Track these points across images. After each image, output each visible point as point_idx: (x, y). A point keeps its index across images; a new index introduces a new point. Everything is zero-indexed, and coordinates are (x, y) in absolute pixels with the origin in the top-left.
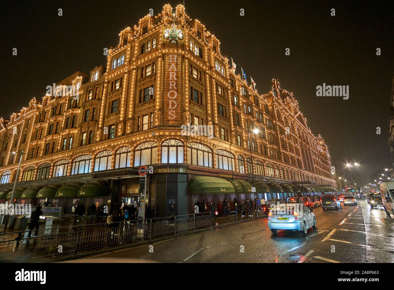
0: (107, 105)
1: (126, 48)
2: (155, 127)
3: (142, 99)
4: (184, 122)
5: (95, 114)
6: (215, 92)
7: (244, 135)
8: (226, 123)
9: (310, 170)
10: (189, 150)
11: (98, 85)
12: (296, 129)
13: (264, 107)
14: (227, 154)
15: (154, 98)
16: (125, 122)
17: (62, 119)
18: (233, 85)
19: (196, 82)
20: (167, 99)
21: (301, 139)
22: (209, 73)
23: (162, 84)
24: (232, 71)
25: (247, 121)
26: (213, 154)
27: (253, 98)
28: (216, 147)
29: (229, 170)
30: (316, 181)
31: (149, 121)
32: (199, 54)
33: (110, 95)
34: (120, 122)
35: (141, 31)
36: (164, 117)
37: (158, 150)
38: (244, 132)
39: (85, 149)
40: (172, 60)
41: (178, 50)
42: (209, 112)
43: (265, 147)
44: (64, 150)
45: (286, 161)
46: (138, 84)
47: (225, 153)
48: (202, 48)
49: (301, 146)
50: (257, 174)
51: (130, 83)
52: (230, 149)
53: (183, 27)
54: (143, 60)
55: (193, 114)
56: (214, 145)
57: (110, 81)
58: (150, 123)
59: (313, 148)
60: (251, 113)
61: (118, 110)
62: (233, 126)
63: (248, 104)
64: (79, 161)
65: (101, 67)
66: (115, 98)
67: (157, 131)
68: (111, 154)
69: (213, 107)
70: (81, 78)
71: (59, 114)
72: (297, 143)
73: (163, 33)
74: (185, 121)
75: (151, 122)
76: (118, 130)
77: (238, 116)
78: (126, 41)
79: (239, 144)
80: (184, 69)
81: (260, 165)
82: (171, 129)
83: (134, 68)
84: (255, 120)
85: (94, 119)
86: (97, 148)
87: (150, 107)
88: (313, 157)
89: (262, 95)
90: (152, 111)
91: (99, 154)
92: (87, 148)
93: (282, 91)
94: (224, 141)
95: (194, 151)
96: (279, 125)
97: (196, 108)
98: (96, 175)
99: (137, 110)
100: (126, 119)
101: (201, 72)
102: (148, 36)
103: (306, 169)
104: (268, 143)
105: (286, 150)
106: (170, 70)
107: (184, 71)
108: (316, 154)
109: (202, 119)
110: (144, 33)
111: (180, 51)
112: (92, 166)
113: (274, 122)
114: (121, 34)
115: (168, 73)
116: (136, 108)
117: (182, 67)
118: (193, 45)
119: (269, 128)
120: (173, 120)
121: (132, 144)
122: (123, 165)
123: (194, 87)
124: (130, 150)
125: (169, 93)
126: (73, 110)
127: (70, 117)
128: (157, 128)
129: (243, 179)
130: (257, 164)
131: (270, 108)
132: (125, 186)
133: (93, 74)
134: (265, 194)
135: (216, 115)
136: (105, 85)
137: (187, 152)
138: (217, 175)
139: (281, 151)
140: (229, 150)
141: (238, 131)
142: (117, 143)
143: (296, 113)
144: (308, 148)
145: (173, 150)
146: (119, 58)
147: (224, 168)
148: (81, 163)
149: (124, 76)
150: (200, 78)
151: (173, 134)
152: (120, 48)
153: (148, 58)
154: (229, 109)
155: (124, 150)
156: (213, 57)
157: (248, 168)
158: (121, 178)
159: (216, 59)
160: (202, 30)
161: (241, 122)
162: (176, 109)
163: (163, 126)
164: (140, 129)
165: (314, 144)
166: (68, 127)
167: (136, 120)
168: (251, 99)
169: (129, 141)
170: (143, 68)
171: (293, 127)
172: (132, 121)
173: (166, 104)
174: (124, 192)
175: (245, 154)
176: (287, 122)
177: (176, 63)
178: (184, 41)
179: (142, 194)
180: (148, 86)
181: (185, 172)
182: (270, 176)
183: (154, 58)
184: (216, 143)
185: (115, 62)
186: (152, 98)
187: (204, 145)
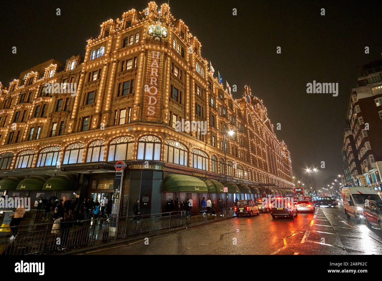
0: (83, 96)
1: (107, 40)
2: (132, 122)
3: (121, 92)
4: (163, 119)
5: (68, 105)
6: (194, 92)
7: (218, 136)
9: (274, 174)
10: (166, 147)
11: (73, 74)
12: (264, 134)
13: (237, 111)
14: (202, 154)
15: (133, 93)
16: (100, 115)
17: (31, 107)
18: (211, 87)
19: (176, 80)
20: (146, 94)
21: (268, 144)
22: (190, 73)
23: (143, 80)
24: (210, 73)
25: (221, 123)
26: (188, 152)
27: (228, 101)
28: (192, 146)
29: (202, 170)
30: (279, 184)
31: (126, 115)
32: (181, 54)
33: (86, 86)
34: (96, 115)
35: (124, 24)
36: (143, 112)
37: (135, 146)
38: (218, 134)
39: (54, 141)
40: (155, 56)
41: (161, 47)
42: (188, 111)
43: (236, 149)
44: (31, 140)
45: (255, 164)
46: (118, 77)
47: (200, 153)
48: (184, 48)
49: (268, 151)
50: (228, 175)
51: (109, 75)
52: (205, 149)
53: (167, 25)
54: (124, 54)
55: (172, 112)
56: (190, 144)
57: (88, 71)
58: (127, 117)
59: (277, 153)
60: (226, 116)
61: (94, 102)
62: (208, 127)
63: (224, 107)
64: (47, 153)
65: (78, 56)
66: (91, 89)
67: (135, 126)
68: (83, 146)
69: (191, 106)
70: (56, 66)
71: (28, 102)
72: (264, 147)
73: (147, 29)
74: (164, 119)
75: (129, 117)
76: (93, 122)
77: (213, 117)
78: (107, 33)
79: (213, 145)
80: (166, 66)
81: (231, 166)
82: (149, 125)
83: (115, 61)
84: (229, 122)
85: (67, 109)
86: (68, 140)
87: (129, 102)
88: (277, 162)
89: (236, 100)
90: (130, 106)
91: (70, 146)
92: (58, 139)
93: (253, 97)
94: (200, 141)
95: (171, 149)
96: (249, 129)
97: (175, 106)
98: (65, 168)
99: (114, 104)
100: (103, 112)
101: (182, 72)
102: (131, 30)
103: (271, 172)
104: (239, 146)
105: (255, 153)
106: (152, 66)
107: (165, 69)
108: (280, 159)
109: (180, 117)
110: (126, 28)
111: (163, 48)
112: (61, 158)
113: (246, 126)
114: (103, 26)
115: (150, 69)
116: (114, 101)
117: (164, 64)
118: (176, 44)
119: (241, 131)
120: (152, 116)
121: (107, 138)
122: (95, 159)
123: (175, 86)
124: (104, 144)
125: (149, 89)
126: (43, 99)
127: (40, 106)
128: (135, 123)
129: (215, 179)
130: (229, 165)
131: (243, 112)
132: (96, 181)
133: (69, 63)
134: (235, 194)
135: (194, 115)
136: (82, 75)
137: (164, 149)
138: (191, 174)
139: (251, 153)
141: (213, 132)
142: (90, 136)
143: (265, 119)
144: (274, 152)
145: (150, 146)
146: (99, 50)
147: (198, 168)
148: (48, 154)
149: (103, 68)
150: (181, 77)
151: (151, 130)
152: (100, 39)
153: (130, 52)
154: (206, 110)
155: (98, 143)
156: (194, 58)
157: (220, 169)
158: (93, 172)
159: (197, 60)
160: (186, 31)
161: (216, 124)
162: (155, 106)
163: (141, 122)
164: (116, 123)
165: (278, 150)
166: (37, 115)
167: (113, 114)
168: (226, 102)
169: (104, 134)
170: (123, 62)
171: (262, 132)
172: (108, 114)
173: (146, 100)
174: (94, 187)
175: (218, 155)
176: (256, 127)
177: (159, 59)
178: (168, 39)
179: (117, 190)
180: (128, 80)
181: (160, 169)
182: (239, 177)
183: (136, 52)
184: (192, 141)
185: (94, 53)
186: (131, 92)
187: (180, 143)
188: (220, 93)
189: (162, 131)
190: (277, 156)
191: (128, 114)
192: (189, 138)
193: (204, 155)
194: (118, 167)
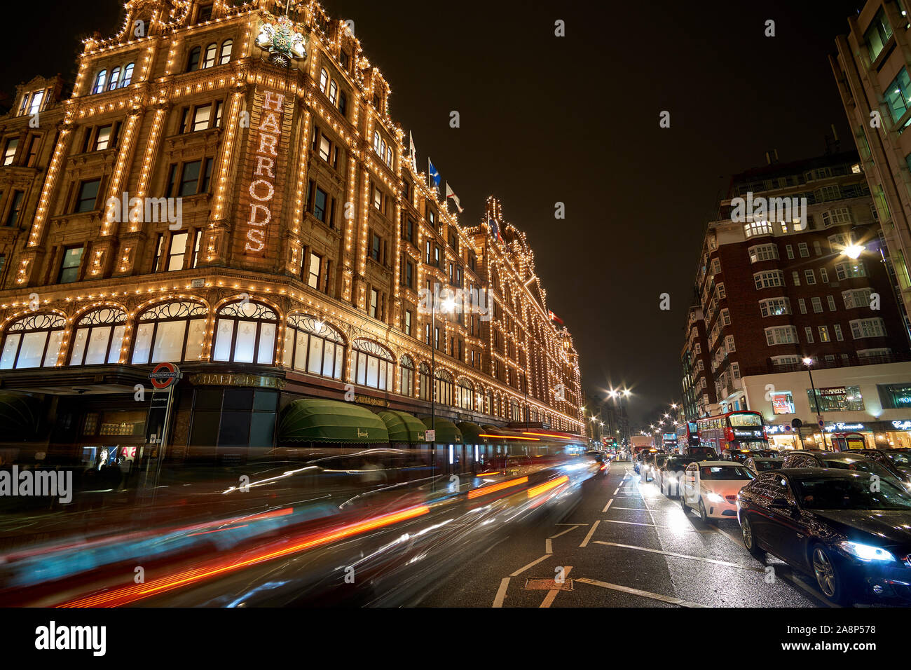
0: (64, 190)
1: (143, 46)
2: (203, 265)
3: (175, 187)
4: (285, 263)
5: (17, 209)
6: (366, 203)
8: (383, 278)
9: (541, 400)
10: (290, 332)
11: (39, 128)
12: (524, 312)
13: (466, 254)
14: (379, 351)
15: (209, 191)
16: (115, 242)
18: (408, 193)
19: (324, 169)
20: (244, 198)
21: (532, 333)
22: (358, 155)
23: (236, 160)
24: (408, 161)
25: (428, 279)
26: (346, 347)
27: (446, 231)
28: (354, 332)
29: (378, 388)
30: (551, 423)
31: (188, 248)
32: (340, 105)
33: (75, 162)
34: (101, 242)
35: (191, 13)
36: (232, 243)
37: (208, 327)
40: (271, 104)
42: (349, 247)
43: (460, 342)
45: (500, 378)
46: (168, 148)
47: (374, 349)
48: (347, 91)
49: (531, 348)
50: (438, 401)
51: (142, 141)
52: (387, 341)
53: (308, 29)
54: (188, 88)
55: (309, 246)
56: (350, 327)
57: (83, 124)
59: (551, 354)
60: (440, 264)
61: (97, 208)
62: (397, 288)
63: (436, 243)
65: (55, 80)
66: (91, 173)
67: (209, 277)
68: (60, 324)
69: (357, 236)
72: (524, 340)
73: (255, 33)
74: (287, 262)
75: (194, 252)
76: (91, 261)
77: (411, 265)
79: (407, 332)
80: (298, 132)
81: (446, 382)
82: (247, 277)
83: (161, 105)
84: (446, 280)
85: (16, 221)
86: (15, 305)
87: (196, 214)
88: (550, 373)
89: (465, 228)
90: (201, 224)
91: (21, 322)
94: (375, 321)
95: (302, 337)
97: (319, 234)
98: (4, 380)
100: (121, 236)
101: (338, 149)
102: (210, 28)
103: (535, 397)
104: (466, 335)
105: (502, 354)
107: (297, 138)
108: (555, 367)
109: (329, 262)
110: (198, 21)
111: (293, 87)
114: (131, 6)
115: (256, 134)
117: (294, 128)
118: (327, 79)
120: (256, 254)
121: (132, 304)
122: (96, 358)
123: (318, 182)
124: (122, 318)
125: (253, 184)
128: (210, 270)
129: (408, 412)
130: (441, 380)
131: (480, 258)
132: (96, 415)
133: (27, 95)
134: (451, 447)
135: (363, 257)
136: (64, 132)
137: (283, 337)
139: (492, 353)
140: (383, 342)
141: (408, 301)
142: (83, 296)
143: (528, 277)
144: (544, 352)
145: (247, 329)
146: (118, 70)
147: (368, 384)
149: (128, 119)
150: (335, 164)
151: (252, 288)
152: (121, 42)
153: (205, 85)
154: (394, 248)
155: (105, 316)
156: (370, 119)
157: (420, 387)
159: (377, 126)
160: (353, 50)
161: (417, 281)
162: (266, 229)
163: (228, 266)
164: (160, 267)
165: (553, 347)
167: (150, 242)
168: (443, 232)
169: (122, 294)
170: (185, 110)
171: (520, 305)
172: (136, 241)
173: (242, 211)
174: (90, 431)
175: (418, 355)
176: (508, 293)
177: (281, 113)
178: (307, 65)
179: (154, 436)
180: (197, 157)
181: (272, 386)
182: (464, 407)
183: (222, 88)
184: (355, 321)
185: (104, 77)
186: (203, 189)
187: (327, 323)
188: (429, 209)
189: (282, 292)
190: (550, 360)
191: (192, 246)
192: (348, 311)
193: (385, 354)
194: (158, 380)
